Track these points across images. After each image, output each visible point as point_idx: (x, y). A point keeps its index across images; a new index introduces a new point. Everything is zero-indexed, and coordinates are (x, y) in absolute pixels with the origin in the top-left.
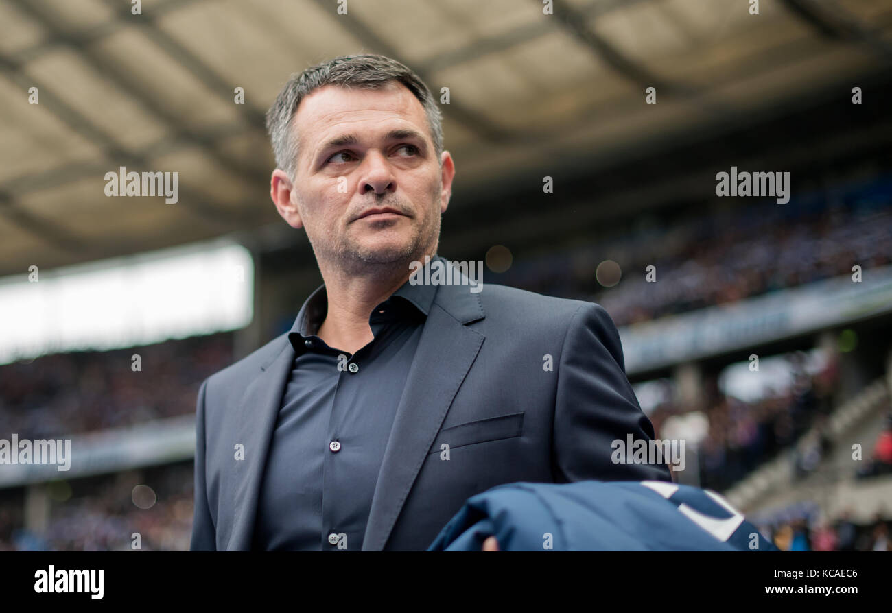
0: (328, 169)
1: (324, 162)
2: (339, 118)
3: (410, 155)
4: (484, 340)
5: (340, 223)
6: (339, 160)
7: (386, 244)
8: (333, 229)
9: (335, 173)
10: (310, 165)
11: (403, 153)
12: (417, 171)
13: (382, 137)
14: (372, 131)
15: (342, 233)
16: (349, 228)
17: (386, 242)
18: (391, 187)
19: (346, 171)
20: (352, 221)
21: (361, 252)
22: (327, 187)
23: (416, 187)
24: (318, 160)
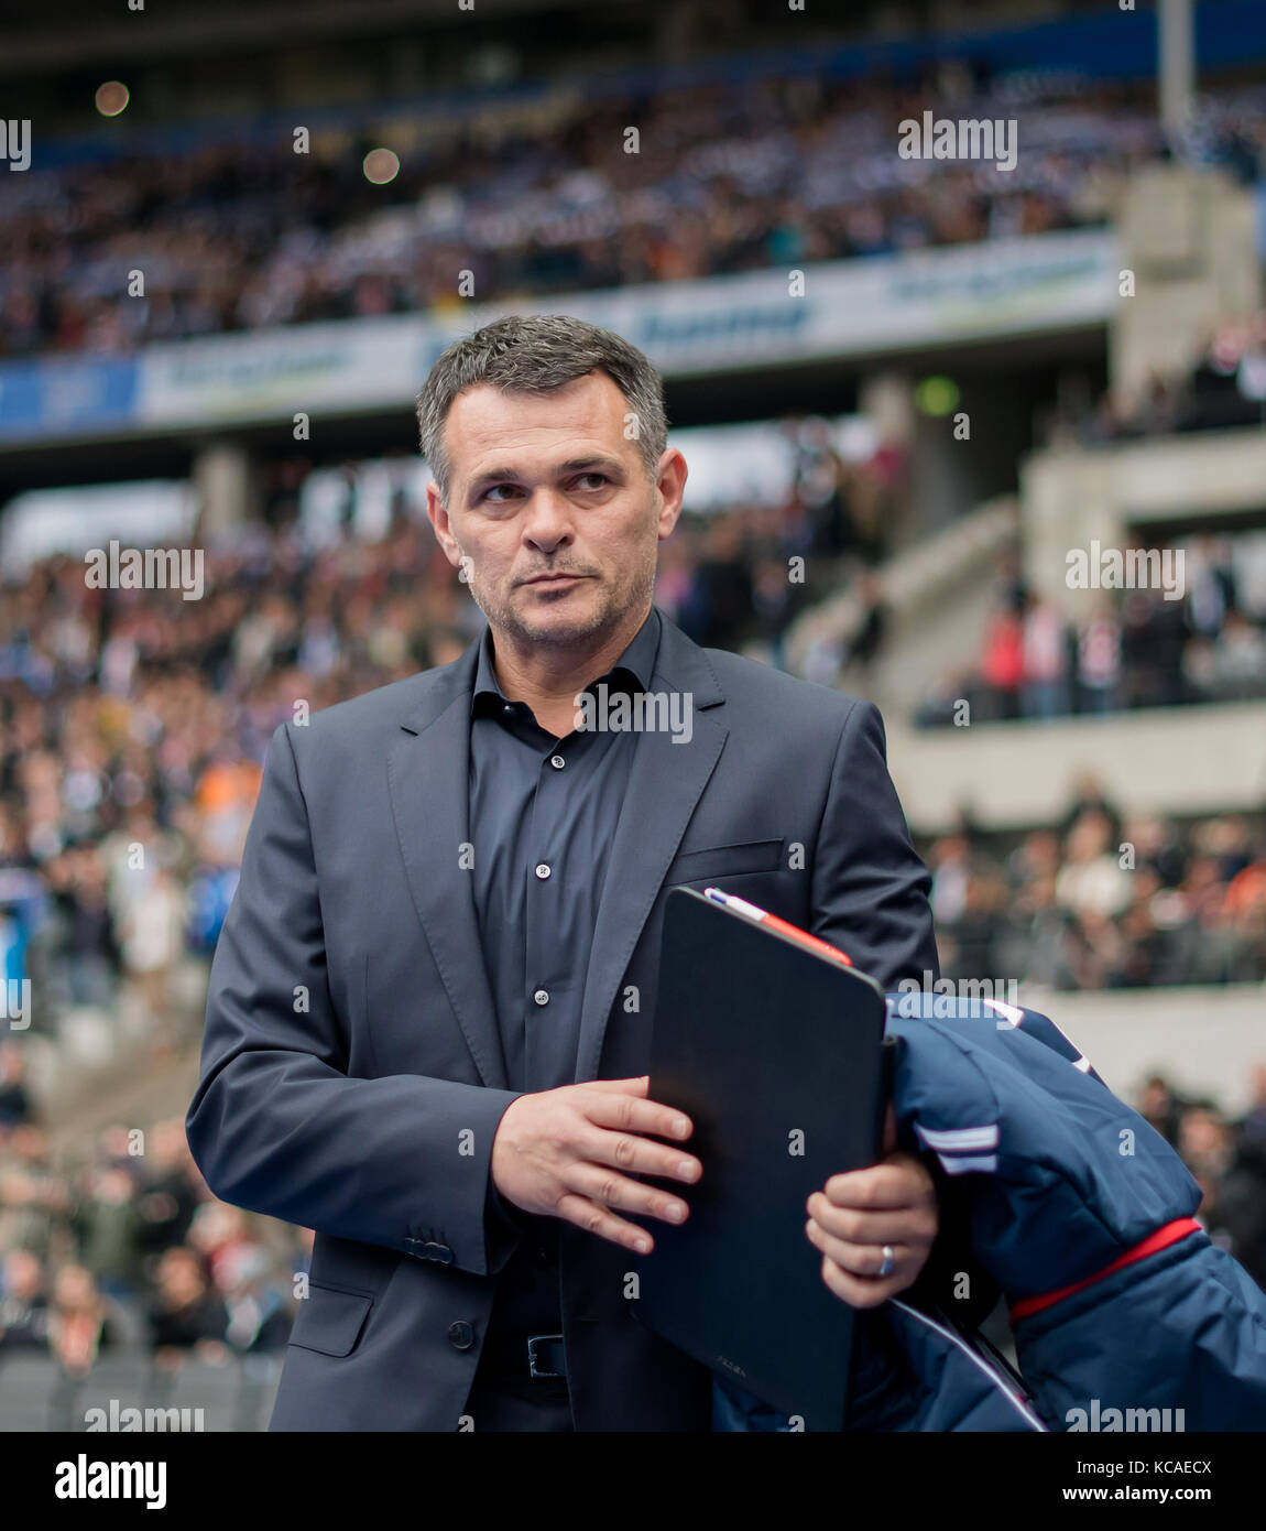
0: (485, 508)
1: (479, 498)
2: (495, 441)
3: (594, 487)
4: (728, 736)
5: (504, 584)
6: (496, 497)
7: (559, 622)
8: (494, 588)
9: (493, 514)
10: (462, 497)
11: (585, 486)
12: (607, 510)
13: (553, 470)
14: (539, 462)
15: (505, 598)
16: (514, 594)
17: (559, 619)
18: (566, 541)
19: (508, 513)
20: (517, 585)
21: (529, 628)
22: (484, 533)
23: (602, 534)
24: (471, 496)
